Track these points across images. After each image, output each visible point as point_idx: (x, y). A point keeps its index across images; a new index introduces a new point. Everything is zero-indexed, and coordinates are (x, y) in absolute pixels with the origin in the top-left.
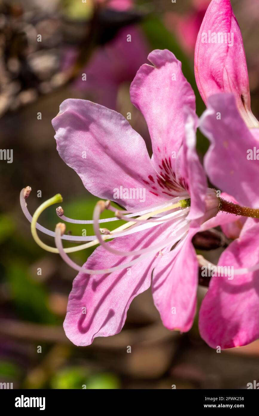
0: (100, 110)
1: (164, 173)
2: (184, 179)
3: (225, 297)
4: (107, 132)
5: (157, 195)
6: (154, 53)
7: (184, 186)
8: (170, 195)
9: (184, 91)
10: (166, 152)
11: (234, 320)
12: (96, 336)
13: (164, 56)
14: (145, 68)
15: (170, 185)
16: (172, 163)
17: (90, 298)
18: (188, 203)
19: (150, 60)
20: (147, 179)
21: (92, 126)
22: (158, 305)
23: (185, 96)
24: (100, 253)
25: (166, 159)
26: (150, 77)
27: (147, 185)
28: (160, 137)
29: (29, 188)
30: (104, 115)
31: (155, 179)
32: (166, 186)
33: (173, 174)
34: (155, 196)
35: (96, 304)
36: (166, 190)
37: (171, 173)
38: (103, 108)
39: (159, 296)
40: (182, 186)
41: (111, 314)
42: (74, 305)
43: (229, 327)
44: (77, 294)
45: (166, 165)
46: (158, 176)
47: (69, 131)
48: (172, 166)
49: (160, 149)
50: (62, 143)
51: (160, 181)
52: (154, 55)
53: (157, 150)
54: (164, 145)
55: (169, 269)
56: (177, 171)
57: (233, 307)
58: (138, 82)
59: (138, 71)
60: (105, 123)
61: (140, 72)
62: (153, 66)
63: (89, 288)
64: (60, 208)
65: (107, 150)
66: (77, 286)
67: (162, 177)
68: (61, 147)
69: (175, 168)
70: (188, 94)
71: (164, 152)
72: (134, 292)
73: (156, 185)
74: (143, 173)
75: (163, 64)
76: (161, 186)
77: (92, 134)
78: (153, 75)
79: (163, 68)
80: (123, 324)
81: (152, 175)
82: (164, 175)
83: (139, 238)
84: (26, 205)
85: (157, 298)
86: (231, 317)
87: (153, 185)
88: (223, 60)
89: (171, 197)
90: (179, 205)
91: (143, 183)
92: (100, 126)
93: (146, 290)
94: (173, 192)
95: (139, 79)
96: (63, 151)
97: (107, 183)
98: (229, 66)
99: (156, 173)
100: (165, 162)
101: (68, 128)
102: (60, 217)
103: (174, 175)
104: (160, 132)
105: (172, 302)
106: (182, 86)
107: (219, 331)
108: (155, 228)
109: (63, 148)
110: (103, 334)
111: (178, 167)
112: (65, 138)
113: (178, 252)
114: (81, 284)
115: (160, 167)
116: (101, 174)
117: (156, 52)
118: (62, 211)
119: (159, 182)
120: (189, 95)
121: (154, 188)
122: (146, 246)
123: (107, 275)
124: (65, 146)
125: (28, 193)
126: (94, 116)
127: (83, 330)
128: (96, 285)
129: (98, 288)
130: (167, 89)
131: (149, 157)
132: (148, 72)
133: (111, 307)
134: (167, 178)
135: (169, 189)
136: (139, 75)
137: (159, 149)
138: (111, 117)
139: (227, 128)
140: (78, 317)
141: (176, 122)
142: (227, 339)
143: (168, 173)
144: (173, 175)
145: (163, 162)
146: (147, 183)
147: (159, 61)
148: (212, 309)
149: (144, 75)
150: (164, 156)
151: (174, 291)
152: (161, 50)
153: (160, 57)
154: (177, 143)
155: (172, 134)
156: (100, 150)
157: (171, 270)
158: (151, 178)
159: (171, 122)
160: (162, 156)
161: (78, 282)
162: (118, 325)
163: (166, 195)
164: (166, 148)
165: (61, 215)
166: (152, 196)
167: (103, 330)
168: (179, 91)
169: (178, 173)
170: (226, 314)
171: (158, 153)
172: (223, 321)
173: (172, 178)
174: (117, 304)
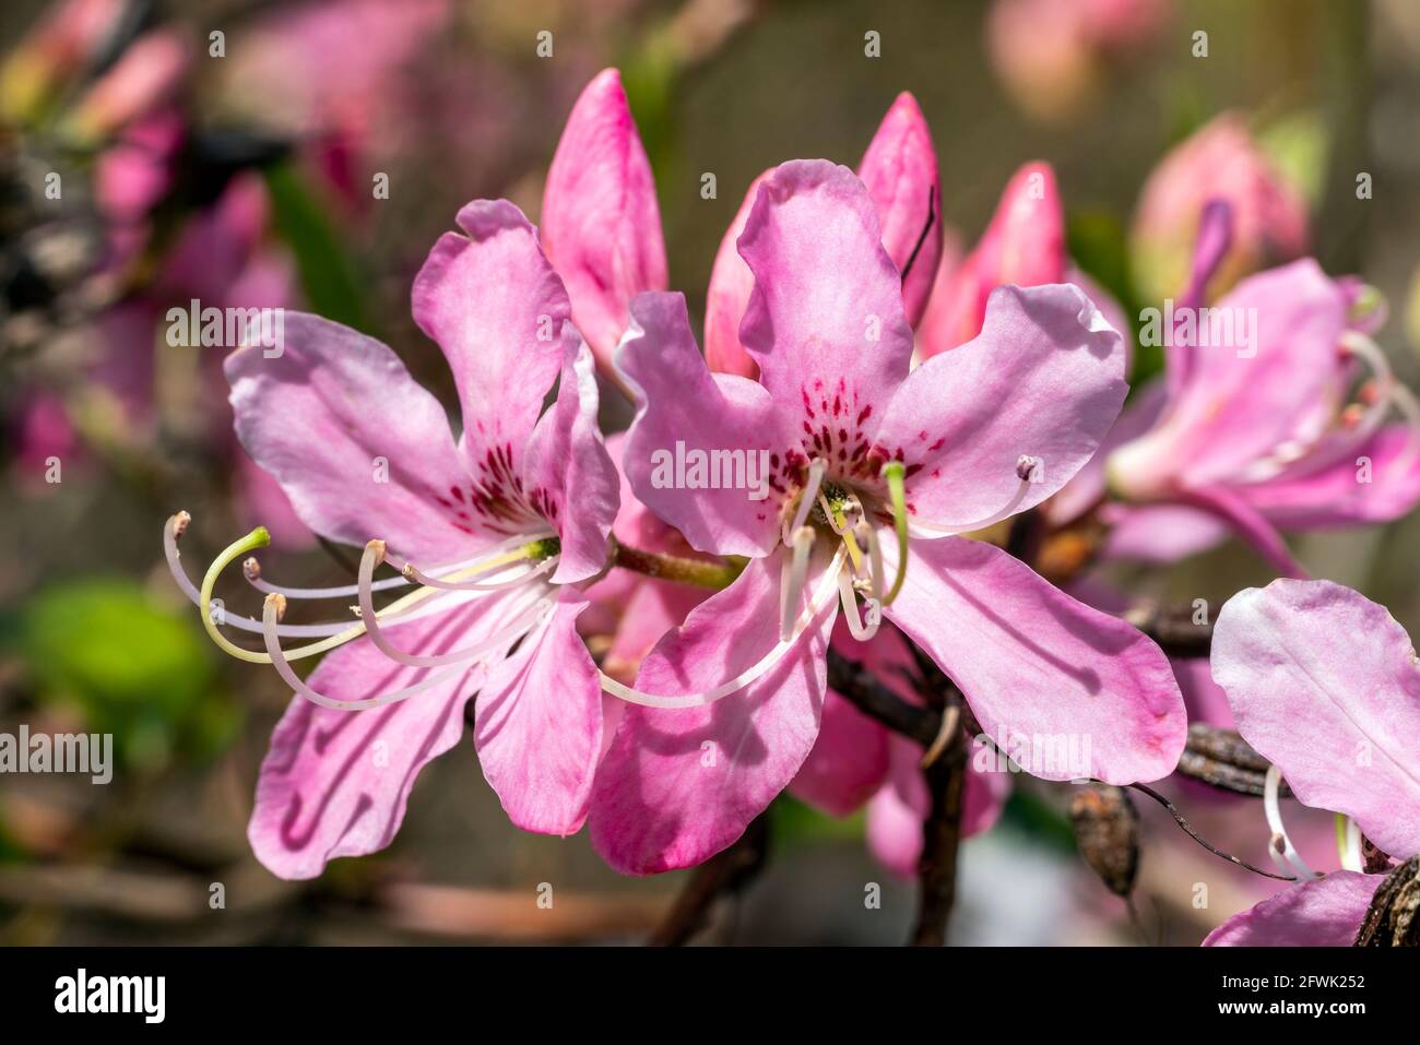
0: (341, 337)
1: (490, 479)
2: (545, 492)
3: (649, 760)
4: (353, 388)
5: (468, 531)
6: (473, 208)
7: (543, 508)
8: (500, 531)
9: (546, 292)
10: (499, 432)
11: (670, 808)
12: (330, 857)
13: (497, 213)
14: (450, 242)
15: (502, 509)
16: (514, 456)
17: (311, 772)
18: (552, 547)
19: (461, 224)
20: (448, 495)
21: (320, 375)
22: (491, 777)
23: (548, 305)
24: (335, 666)
25: (499, 450)
26: (461, 262)
27: (445, 509)
28: (485, 397)
29: (184, 516)
30: (350, 348)
31: (468, 494)
32: (492, 511)
33: (514, 482)
34: (463, 533)
35: (325, 785)
36: (491, 519)
37: (508, 482)
38: (349, 333)
39: (495, 757)
40: (538, 509)
41: (364, 804)
42: (273, 786)
43: (656, 826)
44: (281, 761)
45: (498, 462)
46: (474, 488)
47: (265, 386)
48: (514, 462)
49: (484, 424)
50: (248, 414)
51: (479, 499)
52: (473, 213)
53: (477, 427)
54: (496, 415)
55: (512, 697)
56: (529, 473)
57: (666, 781)
58: (433, 272)
59: (434, 248)
60: (354, 367)
61: (439, 251)
62: (466, 235)
63: (308, 747)
64: (252, 561)
65: (355, 432)
66: (281, 743)
67: (484, 490)
68: (245, 422)
69: (520, 467)
70: (553, 299)
71: (495, 433)
72: (422, 754)
73: (469, 507)
74: (440, 481)
75: (492, 233)
76: (480, 510)
77: (318, 392)
78: (467, 258)
79: (491, 243)
80: (397, 826)
81: (461, 486)
82: (490, 485)
83: (425, 630)
84: (178, 554)
85: (490, 763)
86: (661, 804)
87: (462, 508)
88: (612, 226)
89: (501, 536)
90: (524, 552)
91: (437, 503)
92: (338, 374)
93: (451, 746)
94: (507, 525)
95: (436, 266)
96: (248, 432)
97: (349, 506)
98: (625, 241)
99: (471, 481)
100: (496, 455)
101: (262, 377)
102: (250, 581)
103: (518, 483)
104: (485, 387)
105: (532, 773)
106: (541, 282)
107: (632, 835)
108: (463, 607)
109: (250, 424)
110: (350, 849)
111: (532, 464)
112: (255, 402)
113: (528, 658)
114: (292, 738)
115: (482, 466)
116: (337, 485)
117: (477, 205)
118: (257, 567)
119: (475, 501)
120: (557, 303)
121: (463, 515)
122: (442, 650)
123: (353, 715)
124: (253, 421)
125: (184, 526)
126: (327, 351)
127: (295, 845)
128: (324, 741)
129: (330, 747)
130: (503, 289)
131: (453, 444)
132: (455, 250)
133: (366, 790)
134: (496, 491)
135: (498, 518)
136: (435, 257)
137: (480, 426)
138: (364, 355)
139: (667, 371)
140: (280, 814)
141: (526, 362)
142: (650, 852)
143: (500, 480)
144: (513, 485)
145: (490, 455)
146: (446, 504)
147: (482, 227)
148: (617, 785)
149: (446, 257)
150: (494, 440)
151: (533, 744)
152: (490, 202)
153: (485, 218)
154: (529, 411)
155: (515, 388)
156: (335, 430)
157: (518, 699)
158: (456, 492)
159: (512, 364)
160: (489, 441)
161: (285, 734)
162: (384, 827)
163: (489, 531)
164: (499, 423)
165: (254, 579)
166: (456, 535)
167: (348, 841)
168: (533, 294)
169: (528, 480)
170: (650, 798)
171: (478, 435)
172: (646, 812)
173: (508, 491)
174: (378, 782)
